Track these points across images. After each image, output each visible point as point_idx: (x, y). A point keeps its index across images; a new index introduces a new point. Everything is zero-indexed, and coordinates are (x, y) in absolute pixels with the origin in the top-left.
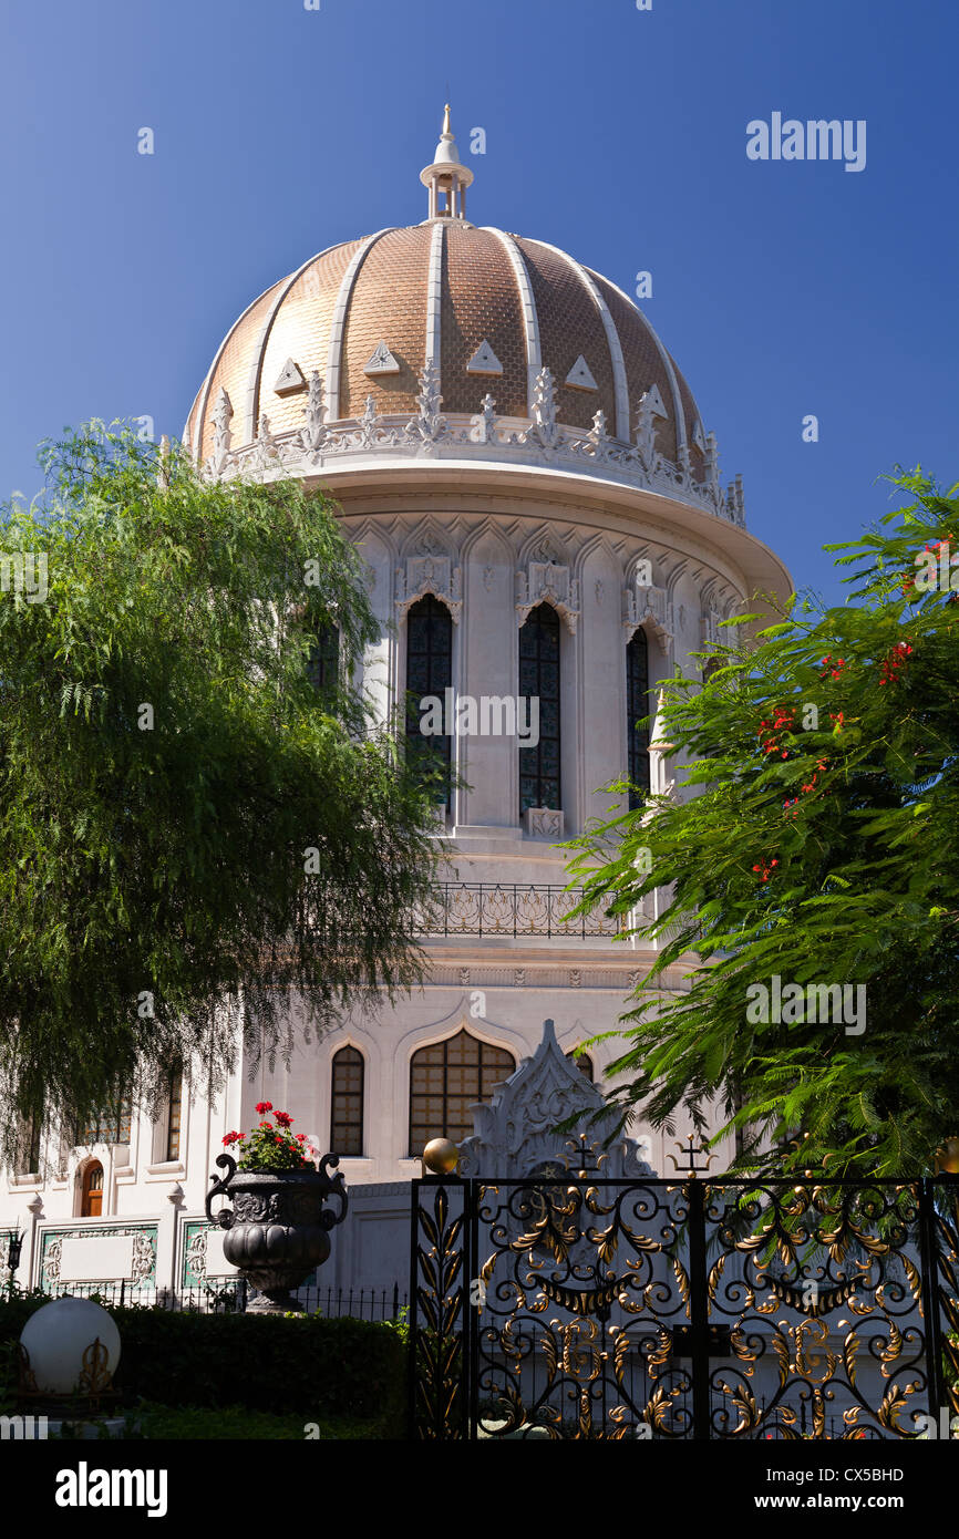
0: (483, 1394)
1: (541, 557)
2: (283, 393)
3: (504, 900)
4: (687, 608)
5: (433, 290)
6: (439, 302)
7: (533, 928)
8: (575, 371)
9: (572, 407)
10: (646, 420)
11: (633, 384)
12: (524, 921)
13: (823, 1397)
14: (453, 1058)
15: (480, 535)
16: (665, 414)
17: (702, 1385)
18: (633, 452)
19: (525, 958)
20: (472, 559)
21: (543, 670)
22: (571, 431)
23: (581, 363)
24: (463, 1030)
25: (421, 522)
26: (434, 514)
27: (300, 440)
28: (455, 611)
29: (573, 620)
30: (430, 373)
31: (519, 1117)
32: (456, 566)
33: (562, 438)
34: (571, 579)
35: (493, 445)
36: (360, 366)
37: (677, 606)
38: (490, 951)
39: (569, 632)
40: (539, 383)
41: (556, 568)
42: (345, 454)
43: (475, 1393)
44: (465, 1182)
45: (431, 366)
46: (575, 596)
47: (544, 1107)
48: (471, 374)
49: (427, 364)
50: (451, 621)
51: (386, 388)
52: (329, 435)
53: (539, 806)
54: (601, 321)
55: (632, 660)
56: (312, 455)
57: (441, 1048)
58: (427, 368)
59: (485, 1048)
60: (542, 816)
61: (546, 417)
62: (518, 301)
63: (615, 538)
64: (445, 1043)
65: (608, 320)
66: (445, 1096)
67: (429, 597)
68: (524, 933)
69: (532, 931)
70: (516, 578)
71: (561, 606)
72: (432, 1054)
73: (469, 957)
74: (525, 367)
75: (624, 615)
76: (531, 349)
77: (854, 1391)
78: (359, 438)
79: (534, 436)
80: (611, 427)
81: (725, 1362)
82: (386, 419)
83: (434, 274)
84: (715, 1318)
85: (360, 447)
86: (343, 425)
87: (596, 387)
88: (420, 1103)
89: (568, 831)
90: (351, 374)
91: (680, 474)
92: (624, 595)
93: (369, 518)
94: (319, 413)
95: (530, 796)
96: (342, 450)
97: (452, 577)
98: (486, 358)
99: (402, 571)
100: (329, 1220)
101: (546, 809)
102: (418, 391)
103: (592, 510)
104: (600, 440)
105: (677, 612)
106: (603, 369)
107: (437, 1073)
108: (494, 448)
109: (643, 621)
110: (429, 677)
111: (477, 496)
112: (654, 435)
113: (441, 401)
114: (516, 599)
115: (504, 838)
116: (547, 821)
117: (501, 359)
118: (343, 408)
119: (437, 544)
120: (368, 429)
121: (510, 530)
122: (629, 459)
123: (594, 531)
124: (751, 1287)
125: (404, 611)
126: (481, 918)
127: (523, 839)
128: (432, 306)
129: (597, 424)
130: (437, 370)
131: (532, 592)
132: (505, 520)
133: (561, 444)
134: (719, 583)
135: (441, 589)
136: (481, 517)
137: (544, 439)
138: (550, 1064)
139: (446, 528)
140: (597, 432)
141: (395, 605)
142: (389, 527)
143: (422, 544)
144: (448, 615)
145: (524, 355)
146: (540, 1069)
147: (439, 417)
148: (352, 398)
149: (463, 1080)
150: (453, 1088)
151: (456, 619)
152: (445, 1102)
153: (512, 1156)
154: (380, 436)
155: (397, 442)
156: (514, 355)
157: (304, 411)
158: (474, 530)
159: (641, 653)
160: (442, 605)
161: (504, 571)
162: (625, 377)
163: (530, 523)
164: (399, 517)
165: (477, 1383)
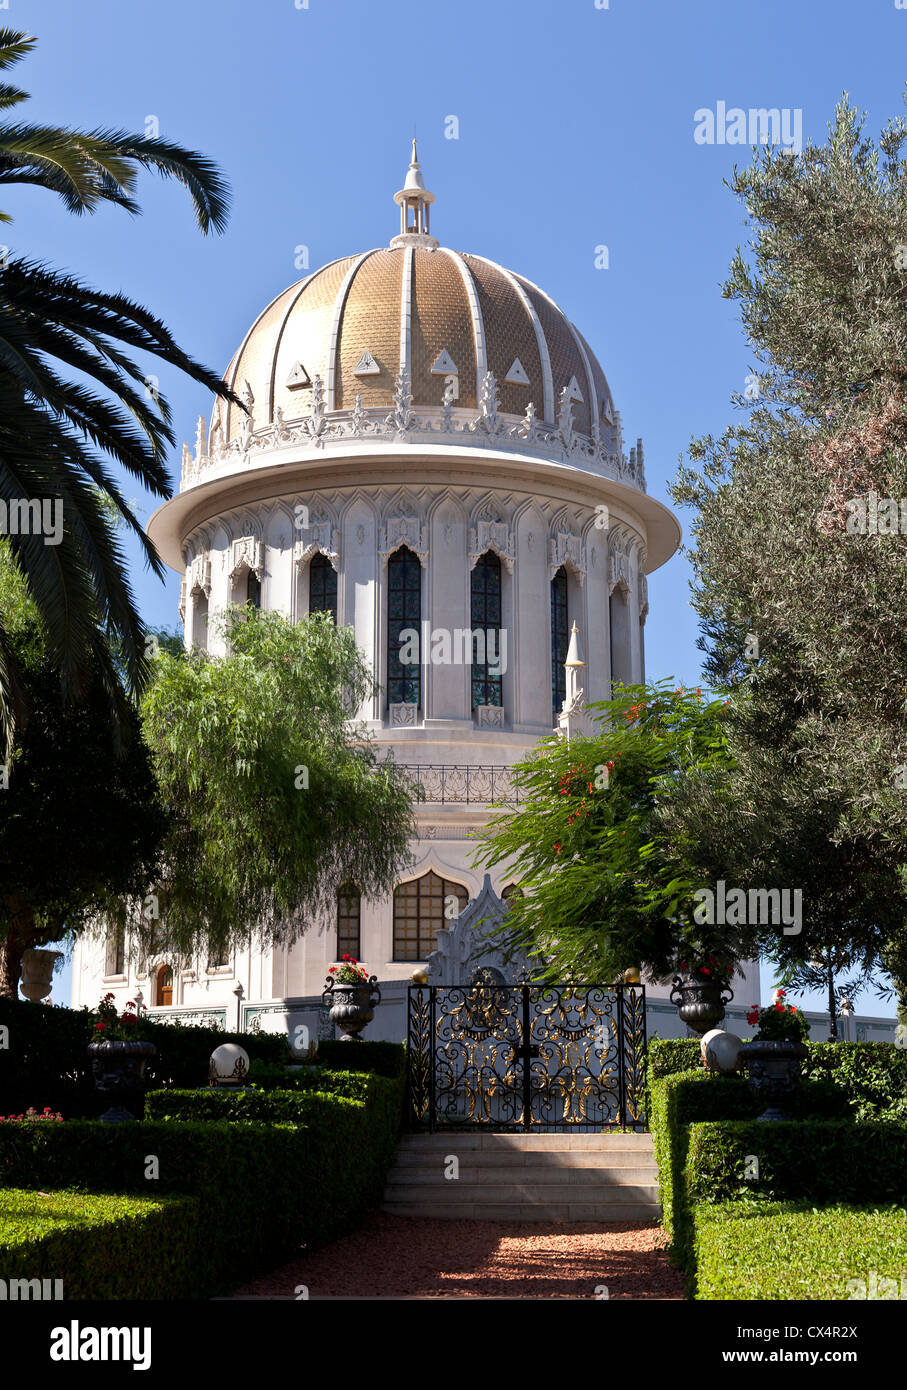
0: (437, 1074)
1: (488, 517)
2: (292, 388)
3: (460, 777)
4: (597, 549)
5: (405, 309)
6: (409, 318)
7: (481, 797)
8: (512, 370)
9: (511, 399)
10: (566, 407)
11: (557, 377)
12: (474, 792)
13: (576, 1073)
14: (424, 891)
15: (442, 500)
16: (581, 399)
17: (527, 1068)
18: (556, 434)
19: (475, 819)
20: (436, 519)
21: (488, 601)
22: (509, 418)
23: (517, 364)
24: (431, 871)
25: (397, 491)
26: (407, 486)
27: (307, 428)
28: (423, 559)
29: (510, 565)
30: (403, 378)
31: (468, 939)
32: (424, 525)
33: (502, 426)
34: (509, 533)
35: (451, 432)
36: (351, 369)
37: (589, 549)
38: (448, 814)
39: (508, 573)
40: (486, 382)
41: (499, 525)
42: (340, 440)
43: (434, 1073)
44: (430, 987)
45: (404, 372)
46: (512, 546)
47: (484, 931)
48: (434, 375)
49: (401, 370)
50: (420, 566)
51: (370, 386)
52: (328, 425)
53: (486, 704)
54: (532, 329)
55: (555, 592)
56: (316, 440)
57: (415, 884)
58: (401, 374)
59: (446, 884)
60: (489, 711)
61: (490, 410)
62: (470, 316)
63: (542, 500)
64: (418, 880)
65: (539, 328)
66: (418, 918)
67: (404, 548)
68: (474, 801)
69: (480, 799)
70: (468, 533)
71: (501, 554)
72: (408, 889)
73: (434, 819)
74: (474, 369)
75: (549, 559)
76: (480, 355)
77: (588, 1070)
78: (350, 426)
79: (482, 424)
80: (539, 414)
81: (536, 1060)
82: (370, 411)
83: (405, 296)
84: (533, 1042)
85: (352, 434)
86: (338, 414)
87: (528, 382)
88: (402, 923)
89: (507, 724)
90: (344, 374)
91: (593, 448)
92: (549, 543)
93: (359, 489)
94: (321, 407)
95: (480, 696)
96: (338, 436)
97: (421, 533)
98: (445, 363)
99: (384, 529)
100: (373, 1004)
101: (491, 706)
102: (395, 390)
103: (525, 480)
104: (531, 426)
105: (589, 554)
106: (533, 368)
107: (412, 902)
108: (451, 435)
109: (564, 562)
110: (404, 608)
111: (439, 471)
112: (572, 419)
113: (412, 398)
114: (468, 549)
115: (459, 729)
116: (492, 715)
117: (456, 363)
118: (338, 402)
119: (409, 508)
120: (357, 421)
121: (463, 496)
122: (552, 439)
123: (527, 496)
124: (548, 1029)
125: (385, 559)
126: (443, 789)
127: (475, 729)
128: (404, 322)
129: (529, 413)
130: (408, 374)
131: (480, 544)
132: (460, 490)
133: (501, 431)
134: (622, 528)
135: (413, 542)
136: (442, 487)
137: (489, 427)
138: (487, 904)
139: (416, 495)
140: (529, 420)
141: (379, 555)
142: (373, 495)
143: (398, 508)
144: (418, 561)
145: (474, 360)
146: (482, 905)
147: (410, 412)
148: (345, 393)
149: (431, 907)
150: (424, 913)
151: (424, 565)
152: (418, 922)
153: (463, 964)
154: (367, 425)
155: (379, 430)
156: (467, 359)
157: (309, 406)
158: (437, 497)
159: (562, 583)
160: (413, 554)
161: (459, 528)
162: (551, 373)
163: (479, 491)
164: (381, 488)
165: (435, 1068)
